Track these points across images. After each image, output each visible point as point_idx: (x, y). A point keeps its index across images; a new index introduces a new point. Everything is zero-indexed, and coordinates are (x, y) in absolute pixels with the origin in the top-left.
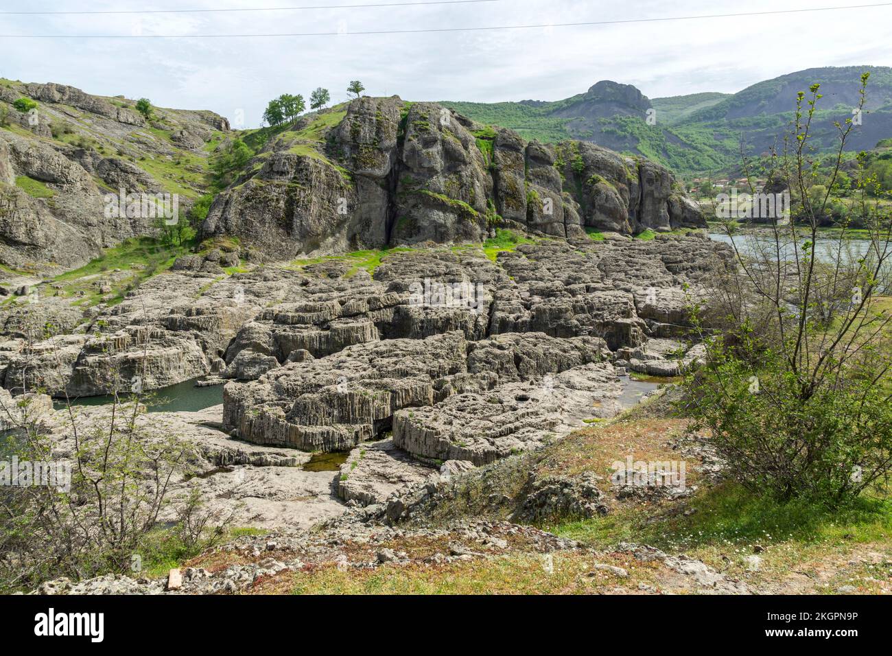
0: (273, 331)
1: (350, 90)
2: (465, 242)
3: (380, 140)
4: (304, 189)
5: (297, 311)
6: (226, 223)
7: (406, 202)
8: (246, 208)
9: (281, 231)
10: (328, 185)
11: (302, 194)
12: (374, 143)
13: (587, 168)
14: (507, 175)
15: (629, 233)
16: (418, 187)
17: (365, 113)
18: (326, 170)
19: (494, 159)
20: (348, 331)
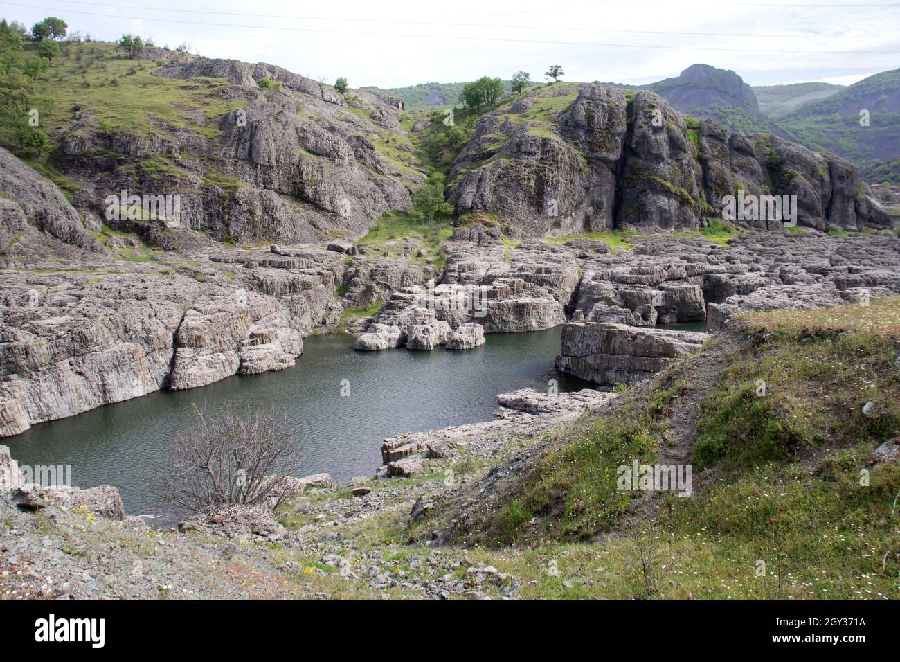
0: (617, 289)
1: (547, 74)
2: (685, 230)
3: (613, 126)
4: (552, 170)
5: (631, 273)
6: (483, 200)
7: (634, 187)
8: (499, 186)
9: (532, 208)
10: (571, 167)
11: (551, 175)
12: (607, 129)
13: (782, 162)
14: (715, 164)
15: (822, 230)
16: (647, 173)
17: (598, 99)
18: (568, 153)
19: (701, 149)
20: (682, 291)
